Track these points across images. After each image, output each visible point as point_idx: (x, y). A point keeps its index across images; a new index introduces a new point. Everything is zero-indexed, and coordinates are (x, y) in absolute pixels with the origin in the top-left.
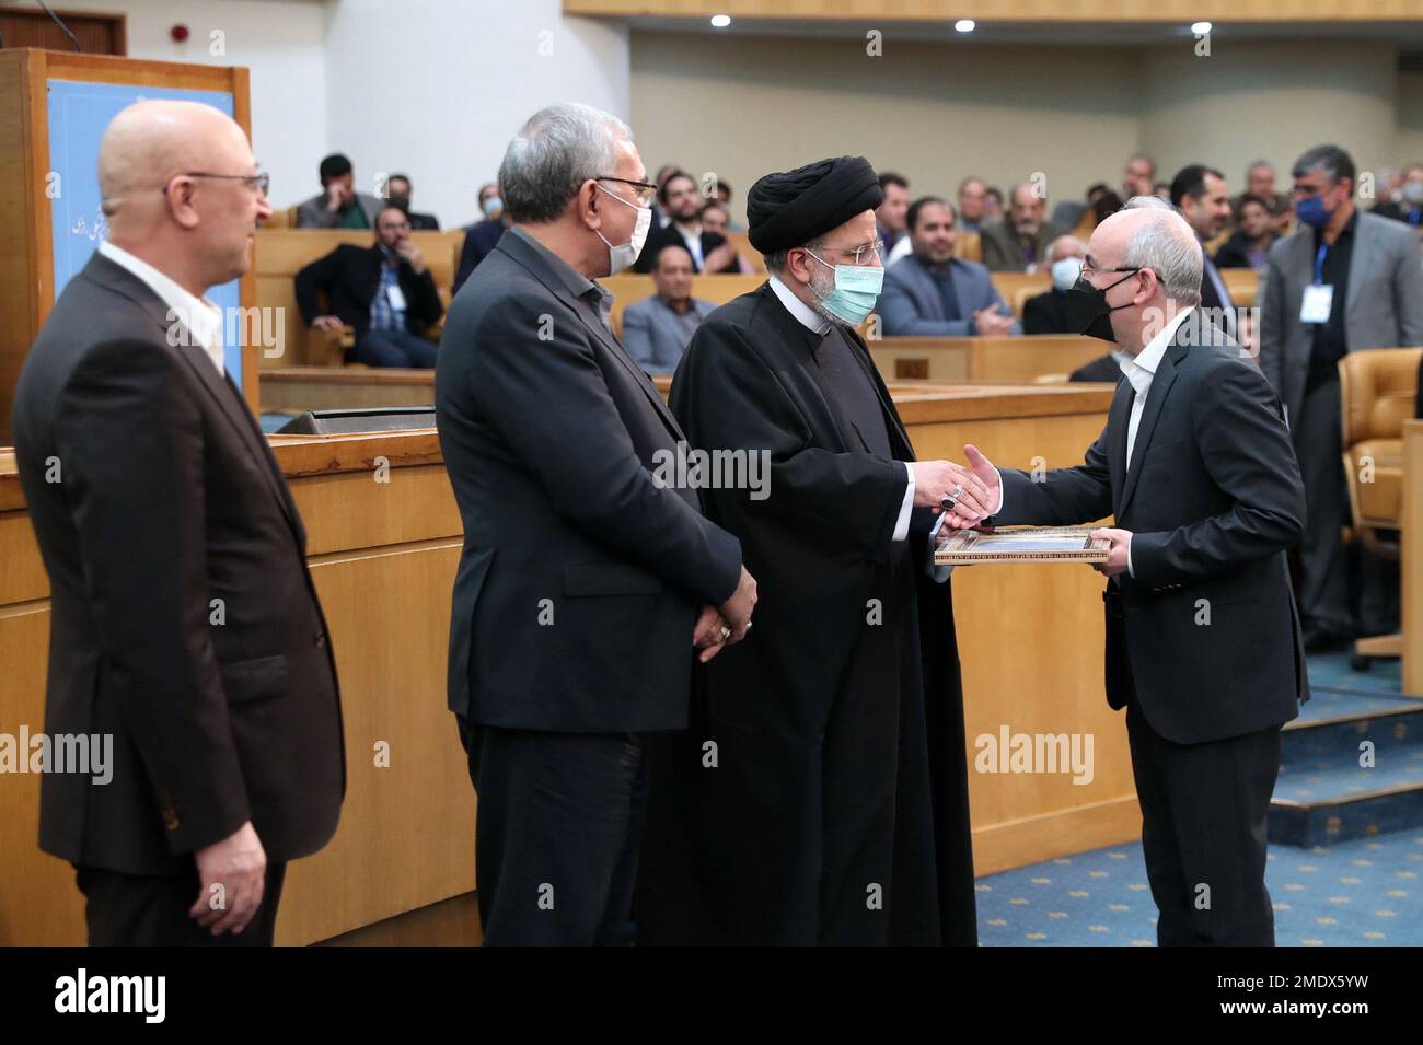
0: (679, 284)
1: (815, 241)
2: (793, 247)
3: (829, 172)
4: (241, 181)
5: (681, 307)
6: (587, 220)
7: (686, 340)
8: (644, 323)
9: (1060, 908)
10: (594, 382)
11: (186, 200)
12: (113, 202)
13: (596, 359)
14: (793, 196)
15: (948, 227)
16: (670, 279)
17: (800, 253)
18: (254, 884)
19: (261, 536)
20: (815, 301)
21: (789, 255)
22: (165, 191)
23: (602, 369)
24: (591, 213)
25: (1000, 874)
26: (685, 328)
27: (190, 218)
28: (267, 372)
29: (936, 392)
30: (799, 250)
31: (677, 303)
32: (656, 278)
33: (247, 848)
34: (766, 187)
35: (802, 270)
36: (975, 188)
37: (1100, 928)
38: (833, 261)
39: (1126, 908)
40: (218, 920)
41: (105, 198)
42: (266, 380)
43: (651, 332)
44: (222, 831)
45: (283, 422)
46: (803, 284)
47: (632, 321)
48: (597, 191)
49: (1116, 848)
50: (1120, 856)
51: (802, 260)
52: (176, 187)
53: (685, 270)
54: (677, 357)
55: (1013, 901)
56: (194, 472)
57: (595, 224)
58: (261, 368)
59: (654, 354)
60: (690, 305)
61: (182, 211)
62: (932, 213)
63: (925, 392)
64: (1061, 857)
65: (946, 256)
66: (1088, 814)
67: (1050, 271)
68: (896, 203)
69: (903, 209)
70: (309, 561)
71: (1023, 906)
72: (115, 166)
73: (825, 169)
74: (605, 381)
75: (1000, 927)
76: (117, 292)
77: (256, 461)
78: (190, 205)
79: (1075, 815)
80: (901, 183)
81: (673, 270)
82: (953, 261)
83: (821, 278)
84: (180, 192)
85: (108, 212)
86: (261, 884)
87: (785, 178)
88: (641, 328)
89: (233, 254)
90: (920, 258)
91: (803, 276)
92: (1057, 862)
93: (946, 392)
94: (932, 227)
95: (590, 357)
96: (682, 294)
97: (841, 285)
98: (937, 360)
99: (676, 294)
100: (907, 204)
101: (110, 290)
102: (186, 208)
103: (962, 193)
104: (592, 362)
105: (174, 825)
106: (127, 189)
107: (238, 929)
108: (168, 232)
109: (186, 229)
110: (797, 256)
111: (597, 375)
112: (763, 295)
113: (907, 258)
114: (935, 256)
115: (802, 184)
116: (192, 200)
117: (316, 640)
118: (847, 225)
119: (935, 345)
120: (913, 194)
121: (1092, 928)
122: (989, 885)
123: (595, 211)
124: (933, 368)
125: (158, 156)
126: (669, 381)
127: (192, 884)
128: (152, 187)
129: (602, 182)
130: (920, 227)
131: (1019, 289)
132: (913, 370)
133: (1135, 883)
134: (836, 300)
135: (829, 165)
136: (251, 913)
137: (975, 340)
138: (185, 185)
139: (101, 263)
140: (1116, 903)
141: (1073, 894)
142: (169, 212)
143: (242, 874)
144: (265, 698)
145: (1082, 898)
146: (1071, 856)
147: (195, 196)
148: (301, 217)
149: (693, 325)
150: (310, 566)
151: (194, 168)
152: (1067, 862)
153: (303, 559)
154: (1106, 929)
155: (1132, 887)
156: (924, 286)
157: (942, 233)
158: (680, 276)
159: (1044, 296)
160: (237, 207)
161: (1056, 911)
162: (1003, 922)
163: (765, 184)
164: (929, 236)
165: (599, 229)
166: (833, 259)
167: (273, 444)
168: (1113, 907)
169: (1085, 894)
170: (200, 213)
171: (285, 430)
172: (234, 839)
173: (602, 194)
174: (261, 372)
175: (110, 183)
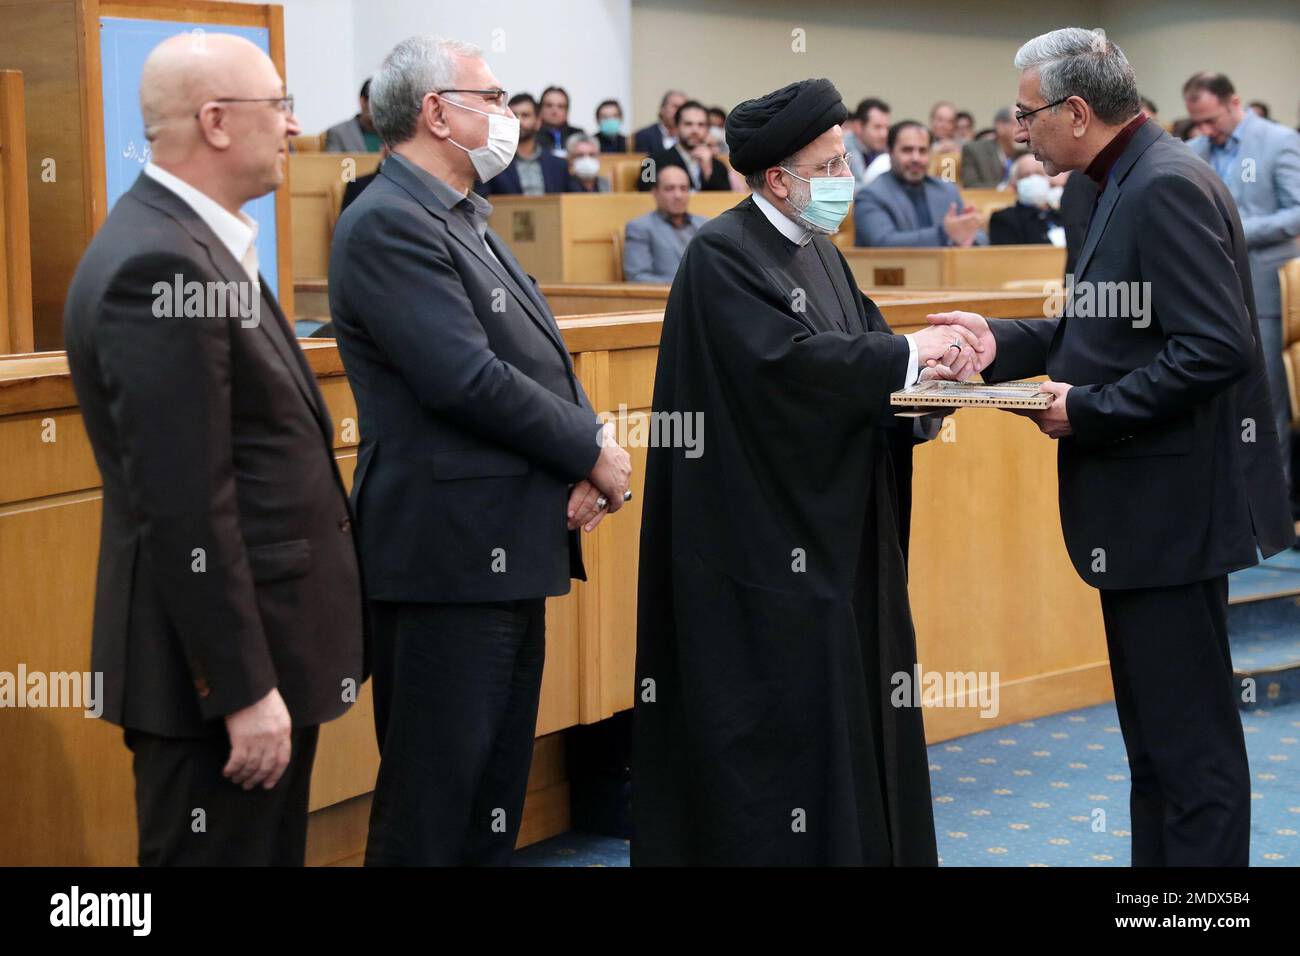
0: (677, 200)
1: (789, 159)
2: (770, 167)
3: (795, 96)
4: (268, 103)
5: (678, 222)
6: (434, 129)
7: (682, 250)
8: (645, 236)
9: (1025, 766)
10: (453, 287)
11: (217, 123)
12: (153, 130)
13: (456, 266)
14: (764, 121)
15: (922, 150)
16: (669, 196)
17: (777, 171)
18: (280, 744)
19: (286, 431)
20: (794, 214)
21: (767, 174)
22: (197, 117)
23: (461, 276)
24: (439, 123)
25: (970, 736)
26: (682, 241)
27: (221, 139)
28: (301, 283)
29: (910, 297)
30: (775, 168)
31: (677, 219)
32: (656, 195)
33: (273, 714)
34: (740, 115)
35: (780, 186)
36: (946, 112)
37: (1061, 784)
38: (807, 175)
39: (1084, 766)
40: (249, 778)
41: (147, 126)
42: (301, 290)
43: (652, 246)
44: (249, 697)
45: (316, 327)
46: (782, 200)
47: (633, 234)
48: (441, 103)
49: (1075, 712)
50: (1080, 719)
51: (780, 176)
52: (207, 112)
53: (683, 188)
54: (674, 267)
55: (982, 761)
56: (220, 373)
57: (444, 133)
58: (296, 279)
59: (654, 265)
60: (686, 219)
61: (214, 134)
62: (909, 136)
63: (900, 298)
64: (1024, 721)
65: (920, 176)
66: (1050, 681)
67: (1015, 188)
68: (878, 127)
69: (884, 133)
70: (336, 453)
71: (991, 764)
72: (152, 97)
73: (793, 92)
74: (464, 284)
75: (970, 783)
76: (158, 209)
77: (285, 362)
78: (221, 128)
79: (1038, 682)
80: (884, 108)
81: (671, 188)
82: (927, 179)
83: (798, 192)
84: (211, 116)
85: (151, 138)
86: (287, 744)
87: (757, 105)
88: (642, 241)
89: (264, 170)
90: (896, 176)
91: (782, 192)
92: (1022, 725)
93: (921, 297)
94: (908, 149)
95: (449, 264)
96: (681, 211)
97: (816, 197)
98: (913, 268)
99: (674, 210)
100: (888, 128)
101: (153, 207)
102: (217, 131)
103: (934, 115)
104: (451, 268)
105: (205, 693)
106: (163, 117)
107: (269, 785)
108: (203, 154)
109: (219, 150)
110: (774, 175)
111: (455, 279)
112: (749, 210)
113: (885, 175)
114: (908, 176)
115: (771, 110)
116: (222, 124)
117: (341, 526)
118: (817, 141)
119: (911, 256)
120: (894, 118)
121: (1054, 784)
122: (959, 746)
123: (443, 122)
124: (908, 276)
125: (189, 86)
126: (668, 289)
127: (224, 745)
128: (184, 114)
129: (445, 94)
130: (897, 148)
131: (986, 204)
132: (889, 278)
133: (1093, 744)
134: (811, 211)
135: (795, 89)
136: (280, 771)
137: (946, 250)
138: (215, 110)
139: (146, 183)
140: (1075, 762)
141: (1036, 753)
142: (202, 136)
143: (268, 736)
144: (291, 577)
145: (1045, 758)
146: (1034, 720)
147: (225, 120)
148: (331, 141)
149: (688, 236)
150: (337, 458)
151: (223, 94)
152: (1032, 725)
153: (331, 453)
154: (1066, 785)
155: (1090, 747)
156: (900, 202)
157: (916, 156)
158: (678, 193)
159: (1009, 210)
160: (265, 126)
161: (1020, 769)
162: (973, 780)
163: (739, 111)
164: (904, 158)
165: (449, 137)
166: (807, 173)
167: (304, 346)
168: (1072, 766)
169: (1048, 754)
170: (231, 135)
171: (317, 335)
172: (261, 705)
173: (445, 105)
174: (295, 283)
175: (150, 113)
